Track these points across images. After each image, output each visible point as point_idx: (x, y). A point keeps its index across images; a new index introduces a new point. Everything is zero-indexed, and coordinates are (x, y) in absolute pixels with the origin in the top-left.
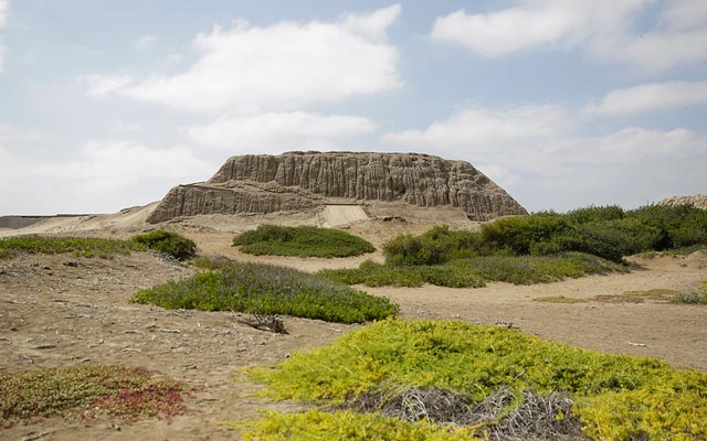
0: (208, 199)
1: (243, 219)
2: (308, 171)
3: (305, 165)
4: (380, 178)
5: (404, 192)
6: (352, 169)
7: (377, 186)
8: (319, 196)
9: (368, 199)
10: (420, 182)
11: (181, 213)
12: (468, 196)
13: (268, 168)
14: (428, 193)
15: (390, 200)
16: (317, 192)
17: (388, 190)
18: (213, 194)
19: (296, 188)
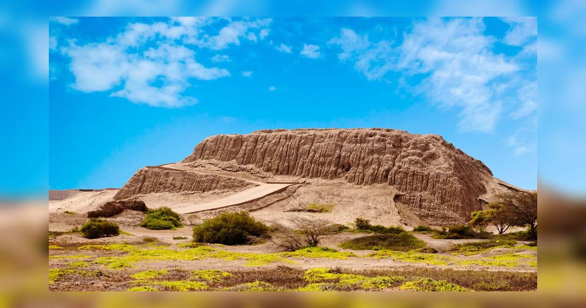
0: (162, 179)
1: (182, 198)
2: (266, 149)
3: (266, 143)
4: (329, 156)
5: (348, 170)
6: (307, 147)
7: (323, 164)
8: (268, 174)
9: (311, 177)
10: (366, 160)
11: (140, 191)
12: (406, 174)
13: (232, 147)
14: (369, 171)
15: (332, 178)
16: (268, 170)
17: (333, 168)
18: (167, 175)
19: (250, 166)
